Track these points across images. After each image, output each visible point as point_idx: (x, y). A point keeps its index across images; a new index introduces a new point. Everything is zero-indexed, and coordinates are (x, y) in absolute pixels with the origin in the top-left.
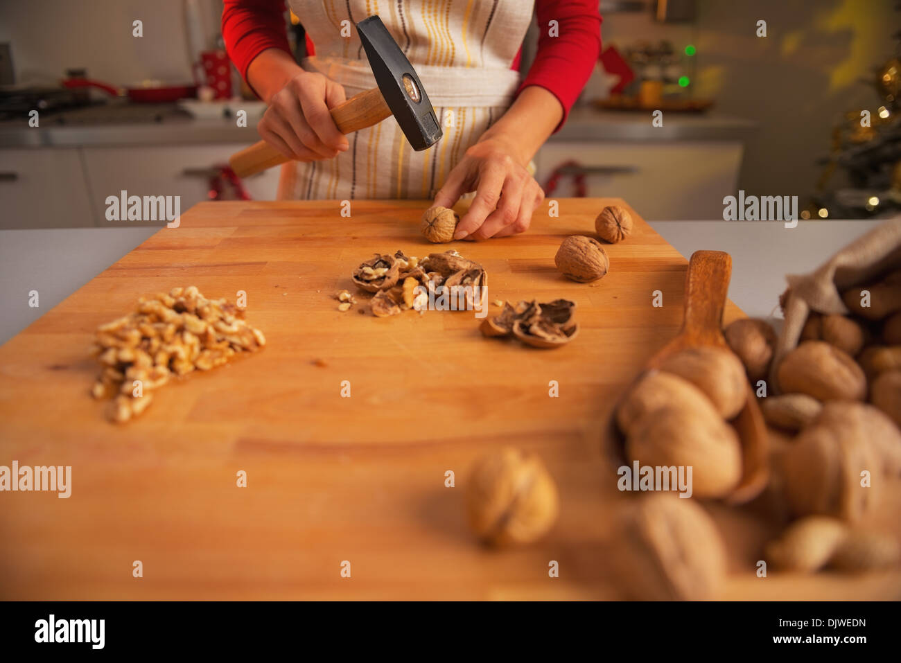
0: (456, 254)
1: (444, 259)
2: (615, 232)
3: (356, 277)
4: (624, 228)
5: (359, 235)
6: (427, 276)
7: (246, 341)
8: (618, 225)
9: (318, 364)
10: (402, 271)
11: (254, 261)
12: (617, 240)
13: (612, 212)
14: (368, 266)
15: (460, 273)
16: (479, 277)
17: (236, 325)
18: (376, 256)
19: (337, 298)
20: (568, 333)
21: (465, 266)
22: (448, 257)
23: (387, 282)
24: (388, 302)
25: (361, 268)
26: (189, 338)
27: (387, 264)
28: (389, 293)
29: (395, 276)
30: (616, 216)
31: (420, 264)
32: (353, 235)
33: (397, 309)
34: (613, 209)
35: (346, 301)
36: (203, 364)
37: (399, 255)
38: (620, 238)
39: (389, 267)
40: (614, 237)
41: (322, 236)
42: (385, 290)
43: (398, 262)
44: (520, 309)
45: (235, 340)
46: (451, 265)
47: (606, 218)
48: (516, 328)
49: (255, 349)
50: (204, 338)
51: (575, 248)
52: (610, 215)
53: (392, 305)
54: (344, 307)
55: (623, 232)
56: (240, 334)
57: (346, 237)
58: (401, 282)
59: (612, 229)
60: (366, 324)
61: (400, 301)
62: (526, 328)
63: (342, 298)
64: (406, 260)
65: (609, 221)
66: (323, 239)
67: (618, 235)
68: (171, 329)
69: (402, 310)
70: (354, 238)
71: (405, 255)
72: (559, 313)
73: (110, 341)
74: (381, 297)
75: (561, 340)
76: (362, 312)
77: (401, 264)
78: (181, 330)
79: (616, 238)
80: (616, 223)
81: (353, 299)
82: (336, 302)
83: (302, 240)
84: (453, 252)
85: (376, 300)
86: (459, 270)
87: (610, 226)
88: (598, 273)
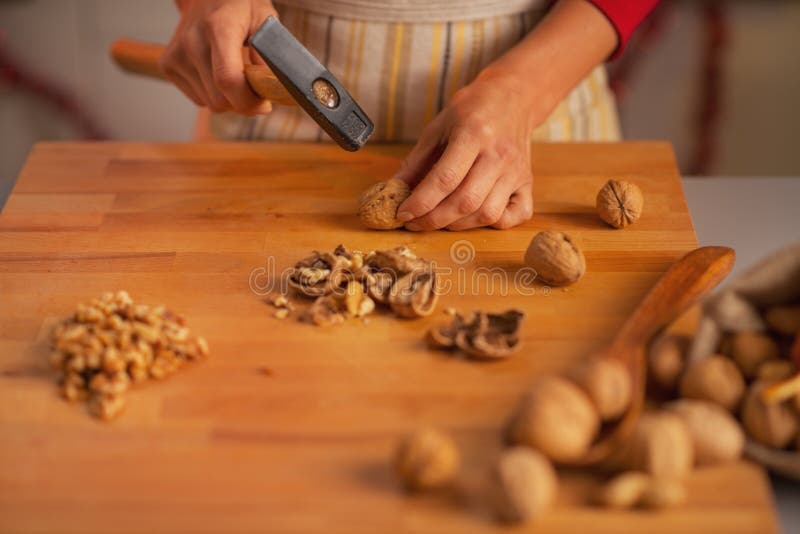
0: (407, 253)
1: (393, 260)
2: (617, 215)
3: (293, 279)
4: (629, 211)
5: (284, 210)
6: (372, 279)
7: (191, 350)
8: (621, 206)
9: (266, 372)
10: (345, 272)
11: (158, 250)
12: (622, 225)
13: (613, 189)
14: (306, 266)
15: (411, 275)
16: (431, 281)
17: (182, 334)
18: (314, 254)
19: (272, 303)
20: (511, 344)
21: (417, 268)
22: (397, 257)
23: (329, 286)
24: (329, 310)
25: (298, 267)
26: (144, 347)
27: (328, 265)
28: (329, 298)
29: (336, 279)
30: (618, 194)
31: (365, 262)
32: (275, 210)
33: (338, 318)
34: (615, 185)
35: (283, 307)
36: (157, 371)
37: (340, 251)
38: (625, 222)
39: (330, 267)
40: (616, 221)
41: (236, 211)
42: (327, 294)
43: (340, 262)
44: (469, 319)
45: (181, 348)
46: (400, 266)
47: (606, 197)
48: (460, 340)
49: (198, 357)
50: (156, 347)
51: (543, 247)
52: (611, 193)
53: (334, 312)
54: (281, 314)
55: (628, 214)
56: (186, 343)
57: (267, 214)
58: (344, 284)
59: (614, 212)
60: (306, 332)
61: (342, 307)
62: (470, 340)
63: (278, 303)
64: (349, 257)
65: (610, 201)
66: (238, 217)
67: (622, 218)
68: (126, 339)
69: (345, 318)
70: (278, 216)
71: (347, 251)
72: (506, 324)
73: (76, 349)
74: (323, 303)
75: (503, 351)
76: (301, 320)
77: (344, 264)
78: (135, 338)
79: (619, 222)
80: (618, 205)
81: (290, 304)
82: (270, 309)
83: (210, 217)
84: (403, 249)
85: (316, 308)
86: (409, 272)
87: (610, 208)
88: (570, 277)
